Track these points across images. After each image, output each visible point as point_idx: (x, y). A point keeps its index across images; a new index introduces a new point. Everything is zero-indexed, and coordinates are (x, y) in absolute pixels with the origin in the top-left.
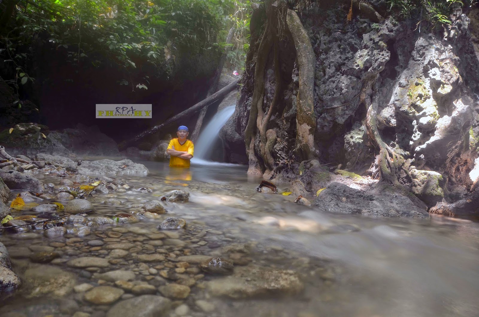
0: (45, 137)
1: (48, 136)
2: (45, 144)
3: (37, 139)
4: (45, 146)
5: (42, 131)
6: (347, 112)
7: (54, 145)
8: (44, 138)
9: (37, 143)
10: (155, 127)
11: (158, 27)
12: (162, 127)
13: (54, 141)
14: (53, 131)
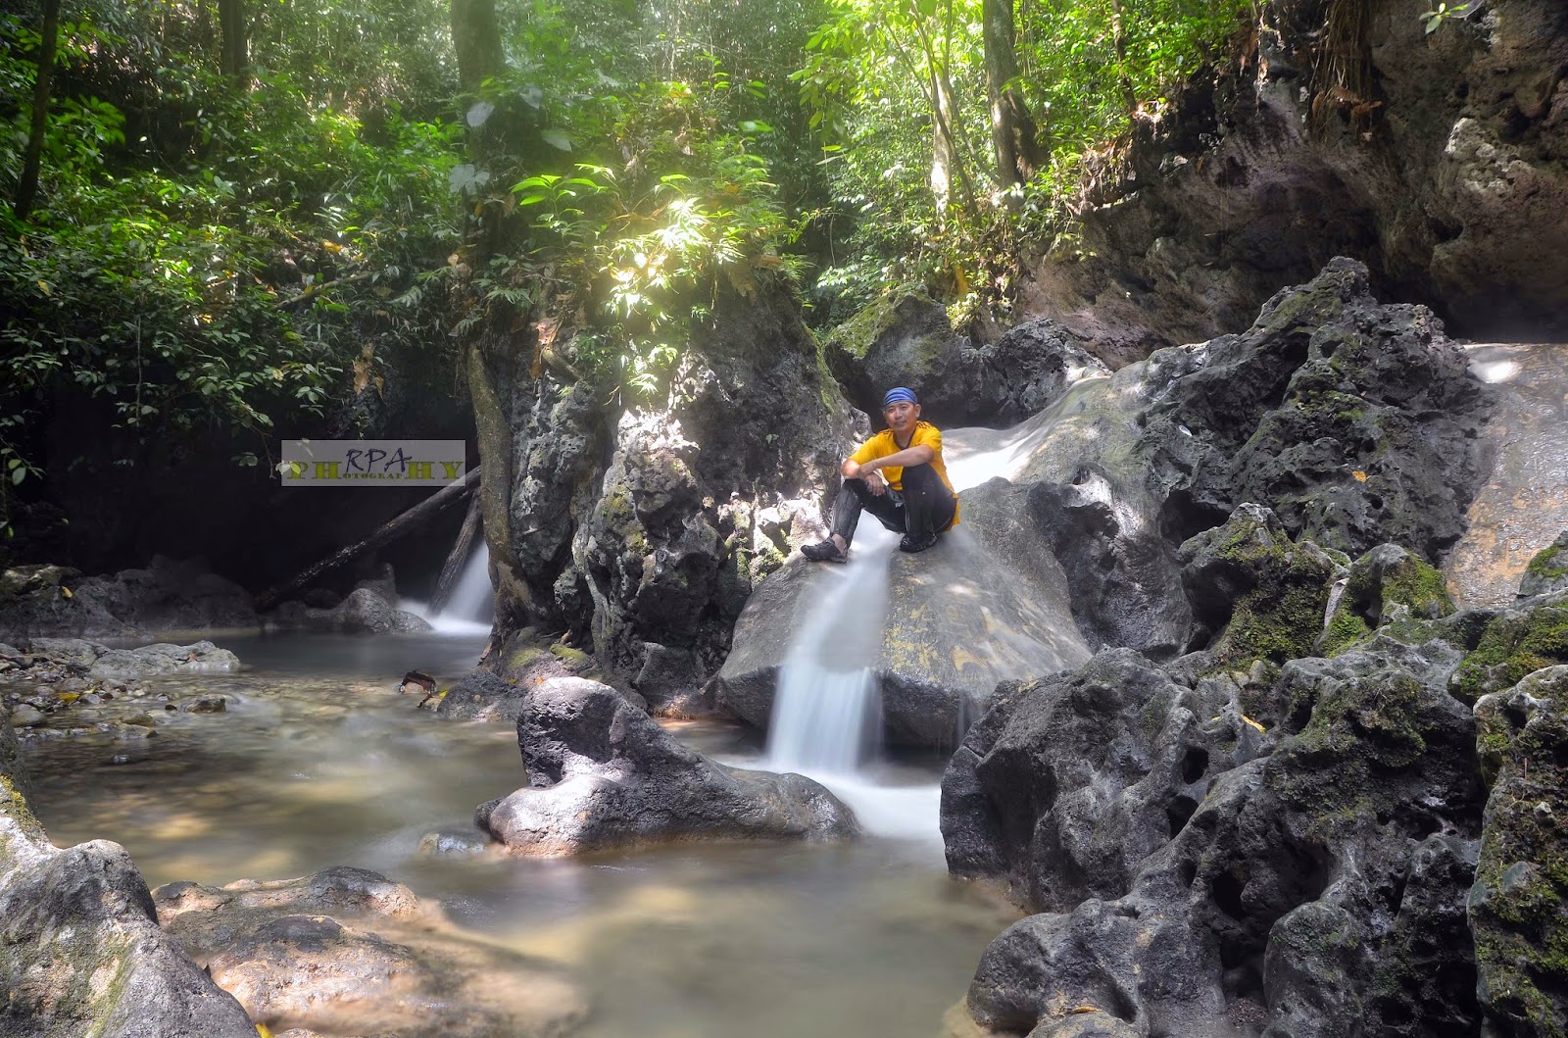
0: (69, 594)
1: (77, 592)
2: (68, 611)
3: (49, 601)
4: (68, 617)
5: (66, 580)
6: (554, 540)
7: (89, 612)
8: (66, 599)
9: (50, 610)
10: (346, 551)
11: (335, 317)
12: (361, 549)
13: (88, 603)
14: (92, 579)
